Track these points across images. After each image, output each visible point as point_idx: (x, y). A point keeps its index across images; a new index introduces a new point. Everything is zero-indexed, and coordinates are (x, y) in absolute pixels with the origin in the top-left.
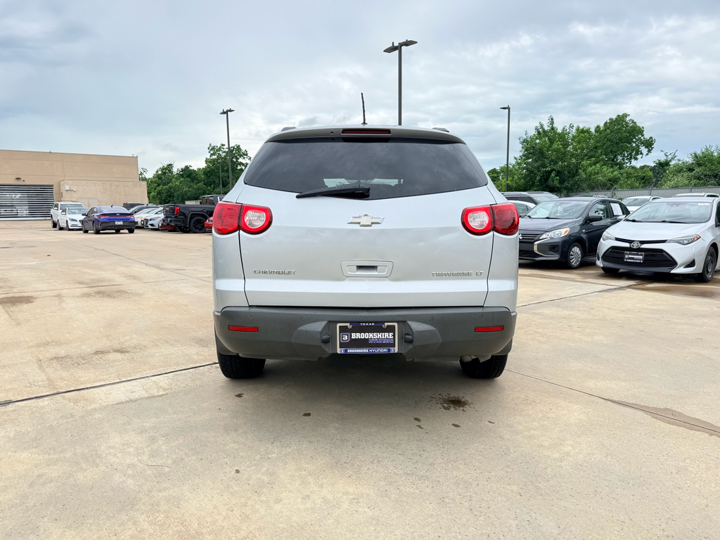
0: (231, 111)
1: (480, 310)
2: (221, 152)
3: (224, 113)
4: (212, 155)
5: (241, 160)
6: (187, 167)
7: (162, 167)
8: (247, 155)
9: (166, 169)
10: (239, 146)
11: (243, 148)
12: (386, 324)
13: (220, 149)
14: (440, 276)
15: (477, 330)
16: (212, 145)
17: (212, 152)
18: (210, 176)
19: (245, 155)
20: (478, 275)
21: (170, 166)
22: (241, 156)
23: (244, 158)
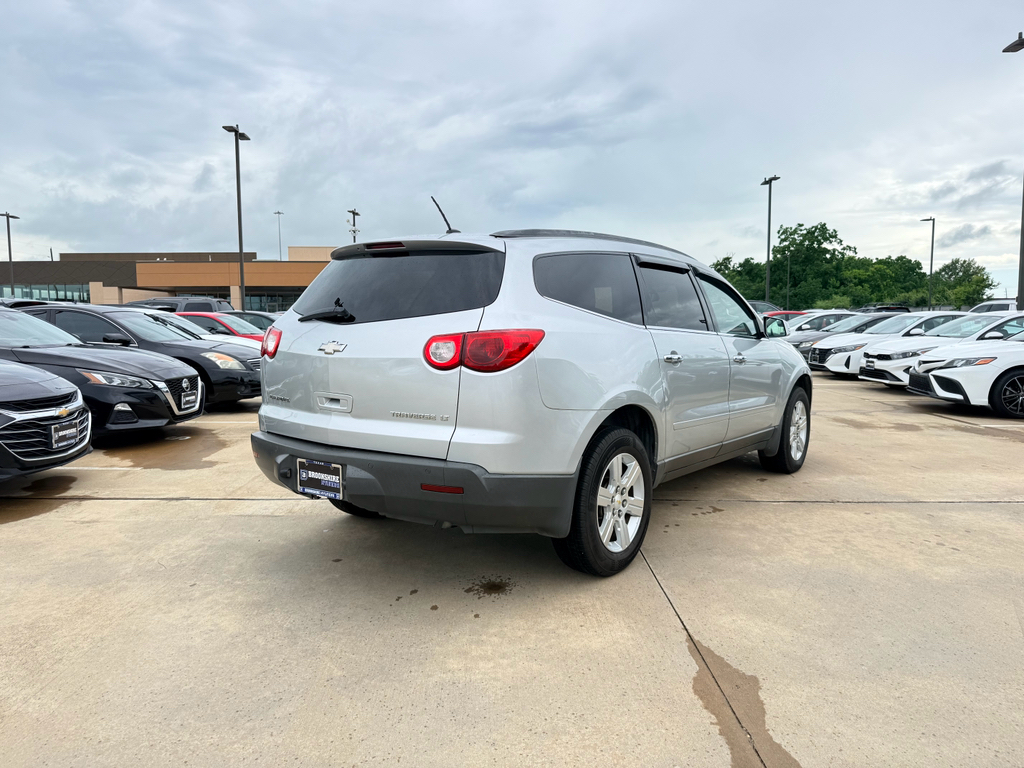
0: (775, 178)
1: (441, 465)
2: (796, 236)
3: (766, 183)
4: (783, 241)
5: (826, 245)
6: (747, 261)
7: (715, 262)
8: (835, 237)
9: (721, 264)
10: (825, 224)
11: (830, 228)
12: (333, 465)
13: (795, 232)
14: (399, 417)
15: (424, 487)
16: (784, 227)
17: (783, 237)
18: (775, 272)
19: (832, 237)
20: (444, 421)
21: (727, 259)
22: (826, 239)
23: (831, 242)
